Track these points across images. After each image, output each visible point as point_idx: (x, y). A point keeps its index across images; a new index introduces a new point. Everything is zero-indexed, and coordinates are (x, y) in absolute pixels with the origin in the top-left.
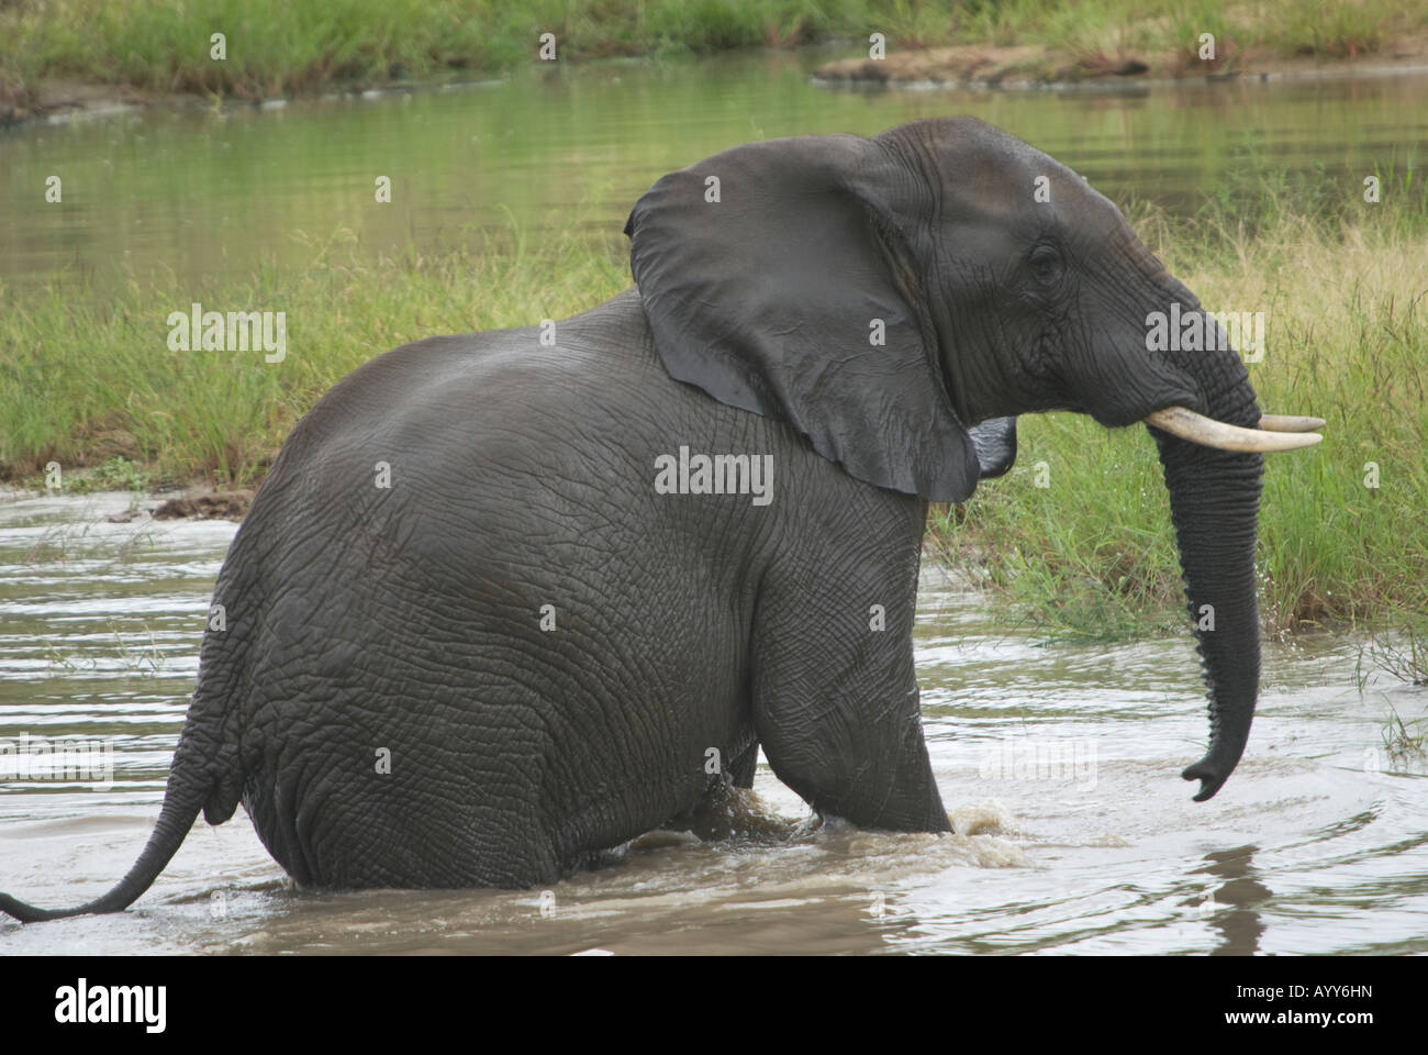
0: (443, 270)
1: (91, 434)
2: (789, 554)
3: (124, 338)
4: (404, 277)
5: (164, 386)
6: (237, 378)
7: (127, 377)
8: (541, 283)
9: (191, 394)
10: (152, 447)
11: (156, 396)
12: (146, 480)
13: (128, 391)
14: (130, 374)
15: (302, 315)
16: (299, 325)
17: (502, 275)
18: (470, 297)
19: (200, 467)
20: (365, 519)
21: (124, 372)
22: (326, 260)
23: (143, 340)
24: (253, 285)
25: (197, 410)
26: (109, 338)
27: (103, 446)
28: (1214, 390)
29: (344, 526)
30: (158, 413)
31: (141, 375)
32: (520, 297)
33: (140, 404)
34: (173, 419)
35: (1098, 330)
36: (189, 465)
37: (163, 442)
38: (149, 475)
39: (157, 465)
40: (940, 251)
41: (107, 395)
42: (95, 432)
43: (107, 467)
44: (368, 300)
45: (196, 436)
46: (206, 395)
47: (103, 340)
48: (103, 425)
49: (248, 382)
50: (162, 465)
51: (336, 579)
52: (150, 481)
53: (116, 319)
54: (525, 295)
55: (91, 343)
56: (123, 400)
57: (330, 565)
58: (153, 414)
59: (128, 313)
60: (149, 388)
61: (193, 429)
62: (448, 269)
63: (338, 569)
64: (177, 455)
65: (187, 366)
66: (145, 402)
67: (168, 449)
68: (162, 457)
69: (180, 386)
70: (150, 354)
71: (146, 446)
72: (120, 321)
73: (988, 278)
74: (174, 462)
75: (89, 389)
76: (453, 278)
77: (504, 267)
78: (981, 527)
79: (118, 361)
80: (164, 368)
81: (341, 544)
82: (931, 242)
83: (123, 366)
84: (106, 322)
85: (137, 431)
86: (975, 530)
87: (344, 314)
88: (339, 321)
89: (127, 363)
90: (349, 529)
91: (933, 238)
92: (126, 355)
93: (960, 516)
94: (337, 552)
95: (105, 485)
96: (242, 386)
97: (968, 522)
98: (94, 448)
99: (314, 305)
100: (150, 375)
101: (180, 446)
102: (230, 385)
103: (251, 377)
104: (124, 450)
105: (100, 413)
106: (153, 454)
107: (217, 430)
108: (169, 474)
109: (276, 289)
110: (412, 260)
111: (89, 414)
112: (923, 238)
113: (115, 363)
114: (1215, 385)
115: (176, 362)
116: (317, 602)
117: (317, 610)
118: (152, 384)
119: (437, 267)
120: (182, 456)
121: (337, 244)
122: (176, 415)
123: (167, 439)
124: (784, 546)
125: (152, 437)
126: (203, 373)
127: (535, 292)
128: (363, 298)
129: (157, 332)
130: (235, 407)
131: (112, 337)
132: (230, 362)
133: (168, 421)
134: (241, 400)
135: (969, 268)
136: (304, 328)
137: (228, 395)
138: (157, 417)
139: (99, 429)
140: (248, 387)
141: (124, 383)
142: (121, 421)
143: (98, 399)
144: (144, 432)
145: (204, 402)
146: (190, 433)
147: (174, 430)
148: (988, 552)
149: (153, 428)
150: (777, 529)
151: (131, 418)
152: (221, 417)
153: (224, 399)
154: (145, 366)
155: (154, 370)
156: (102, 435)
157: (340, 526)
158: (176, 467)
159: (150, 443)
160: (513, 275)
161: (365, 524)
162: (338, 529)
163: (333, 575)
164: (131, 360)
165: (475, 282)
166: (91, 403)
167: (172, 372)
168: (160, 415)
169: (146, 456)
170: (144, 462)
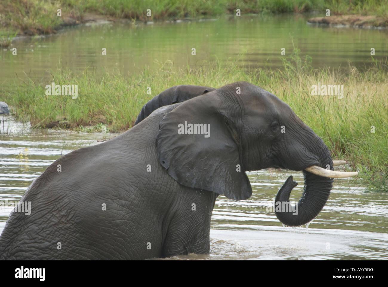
0: (197, 73)
1: (93, 116)
2: (181, 209)
3: (104, 89)
4: (186, 75)
5: (115, 103)
6: (136, 102)
7: (104, 100)
8: (225, 78)
9: (122, 106)
10: (110, 121)
11: (113, 106)
12: (108, 130)
13: (104, 104)
14: (105, 99)
15: (155, 85)
16: (154, 87)
17: (214, 76)
18: (204, 82)
19: (124, 127)
20: (60, 209)
21: (104, 99)
22: (163, 69)
23: (109, 89)
24: (142, 75)
25: (124, 111)
26: (100, 88)
27: (96, 120)
28: (323, 159)
29: (53, 210)
30: (113, 111)
31: (109, 100)
32: (219, 82)
33: (108, 108)
34: (117, 113)
35: (290, 144)
36: (121, 126)
37: (114, 119)
38: (109, 129)
39: (112, 126)
40: (245, 125)
41: (98, 105)
42: (94, 116)
43: (97, 126)
44: (175, 81)
45: (123, 118)
46: (127, 106)
47: (98, 89)
48: (97, 114)
49: (139, 103)
50: (113, 126)
51: (48, 224)
52: (110, 130)
53: (102, 83)
54: (220, 81)
55: (94, 90)
56: (103, 106)
57: (47, 220)
58: (112, 111)
59: (106, 81)
60: (111, 103)
61: (122, 116)
62: (198, 73)
63: (49, 221)
64: (118, 123)
65: (121, 98)
66: (109, 107)
67: (115, 121)
68: (113, 124)
69: (120, 103)
70: (111, 93)
71: (109, 120)
72: (103, 84)
73: (260, 132)
74: (117, 125)
75: (93, 103)
76: (200, 76)
77: (214, 73)
78: (350, 156)
79: (102, 95)
80: (115, 98)
81: (51, 214)
82: (242, 123)
83: (103, 97)
84: (99, 83)
85: (106, 116)
86: (349, 156)
87: (167, 85)
88: (166, 87)
89: (105, 96)
90: (54, 211)
91: (243, 122)
92: (104, 94)
93: (344, 152)
94: (50, 216)
95: (96, 131)
96: (137, 104)
97: (346, 154)
98: (94, 120)
99: (159, 82)
100: (111, 100)
101: (119, 121)
102: (134, 104)
103: (140, 102)
104: (103, 121)
105: (96, 110)
106: (111, 123)
107: (129, 117)
108: (115, 129)
109: (148, 77)
110: (188, 70)
111: (93, 110)
112: (240, 122)
113: (101, 95)
114: (323, 158)
115: (118, 96)
116: (41, 229)
117: (40, 231)
118: (111, 102)
119: (195, 72)
120: (119, 123)
121: (167, 64)
122: (118, 112)
123: (115, 119)
124: (180, 207)
125: (110, 118)
126: (126, 100)
127: (223, 81)
128: (173, 80)
129: (113, 87)
130: (135, 110)
131: (101, 88)
132: (134, 97)
133: (116, 113)
134: (137, 108)
135: (254, 130)
136: (156, 88)
137: (133, 107)
138: (112, 112)
139: (96, 115)
140: (139, 105)
141: (103, 102)
142: (102, 113)
143: (96, 106)
144: (109, 116)
145: (126, 108)
146: (122, 117)
147: (117, 116)
148: (352, 163)
149: (111, 115)
150: (178, 203)
151: (105, 112)
152: (131, 113)
153: (132, 108)
154: (110, 97)
155: (112, 98)
156: (96, 117)
157: (52, 210)
158: (117, 127)
159: (110, 119)
160: (217, 75)
161: (60, 211)
162: (51, 210)
163: (47, 223)
164: (106, 95)
165: (206, 77)
166: (94, 107)
167: (117, 99)
168: (113, 112)
169: (109, 123)
170: (108, 125)
